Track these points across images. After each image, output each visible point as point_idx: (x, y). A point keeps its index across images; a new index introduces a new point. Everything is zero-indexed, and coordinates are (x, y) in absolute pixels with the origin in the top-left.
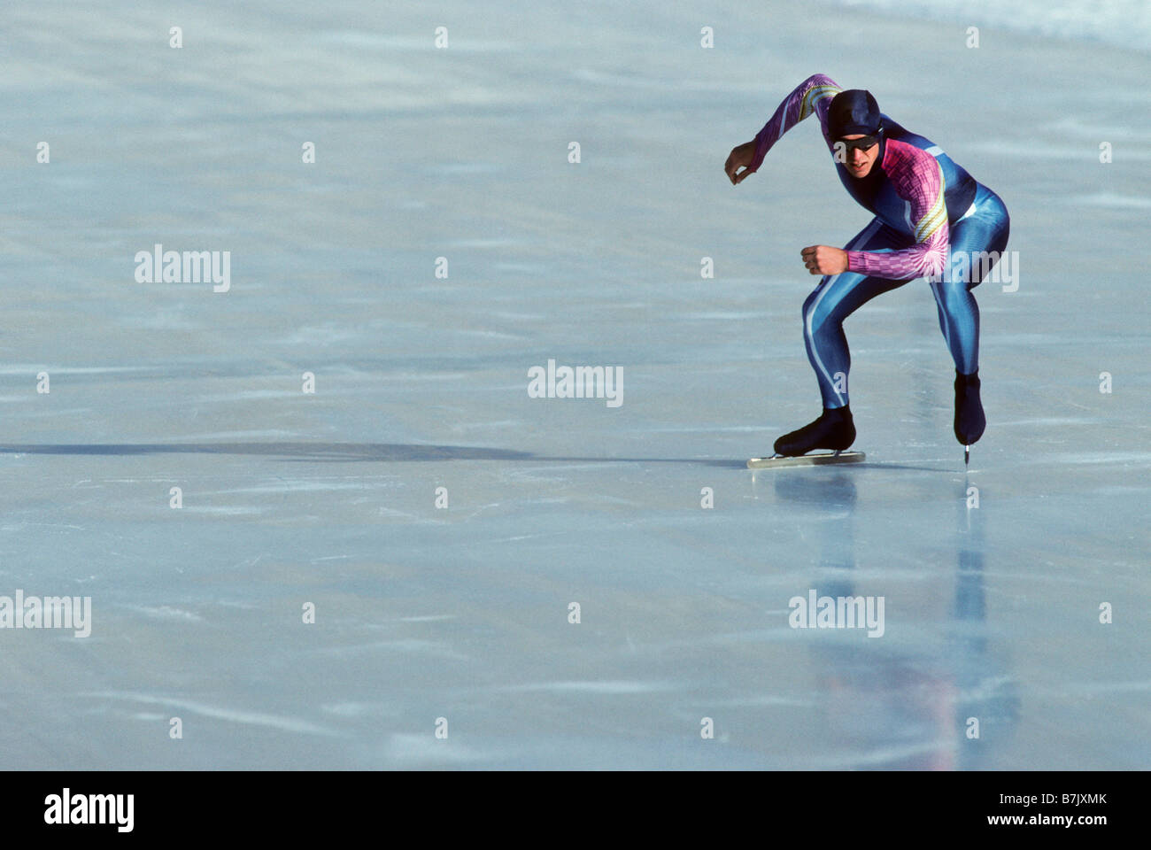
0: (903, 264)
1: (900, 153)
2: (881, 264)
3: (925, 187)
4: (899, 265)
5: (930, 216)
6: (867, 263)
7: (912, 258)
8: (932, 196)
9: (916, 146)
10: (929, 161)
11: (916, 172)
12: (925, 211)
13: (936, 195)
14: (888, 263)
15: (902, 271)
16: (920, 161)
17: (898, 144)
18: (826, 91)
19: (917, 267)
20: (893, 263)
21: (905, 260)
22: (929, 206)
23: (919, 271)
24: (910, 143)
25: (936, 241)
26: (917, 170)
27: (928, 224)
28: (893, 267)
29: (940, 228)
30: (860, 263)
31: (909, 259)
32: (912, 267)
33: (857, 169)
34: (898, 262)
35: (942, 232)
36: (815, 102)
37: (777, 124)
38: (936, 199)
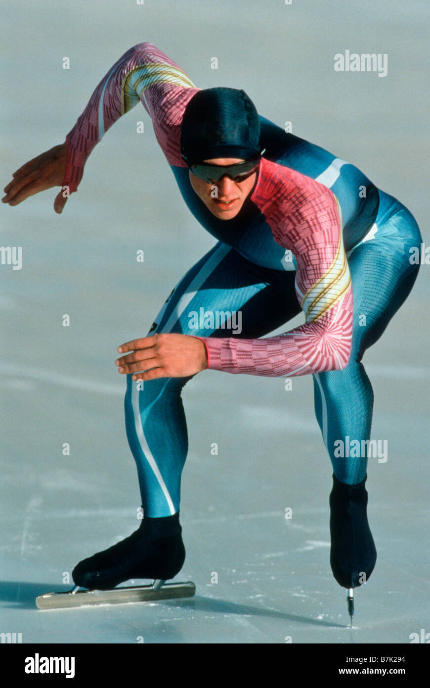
0: (288, 355)
1: (281, 182)
2: (254, 357)
3: (319, 237)
4: (282, 358)
5: (326, 281)
6: (234, 356)
7: (300, 347)
8: (329, 250)
9: (305, 172)
10: (323, 198)
11: (305, 214)
12: (318, 274)
13: (335, 248)
14: (263, 354)
15: (287, 366)
16: (309, 199)
17: (277, 169)
18: (156, 73)
19: (307, 359)
20: (273, 354)
21: (290, 350)
22: (325, 266)
23: (311, 365)
24: (295, 168)
25: (335, 319)
26: (307, 212)
27: (324, 292)
28: (272, 360)
29: (341, 299)
30: (224, 356)
31: (296, 348)
32: (301, 359)
33: (223, 207)
34: (280, 352)
35: (344, 305)
36: (140, 89)
37: (92, 122)
38: (334, 253)
